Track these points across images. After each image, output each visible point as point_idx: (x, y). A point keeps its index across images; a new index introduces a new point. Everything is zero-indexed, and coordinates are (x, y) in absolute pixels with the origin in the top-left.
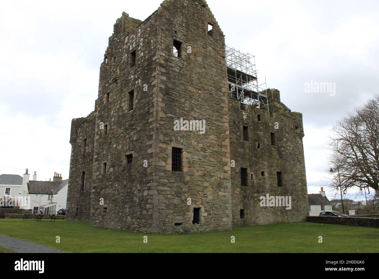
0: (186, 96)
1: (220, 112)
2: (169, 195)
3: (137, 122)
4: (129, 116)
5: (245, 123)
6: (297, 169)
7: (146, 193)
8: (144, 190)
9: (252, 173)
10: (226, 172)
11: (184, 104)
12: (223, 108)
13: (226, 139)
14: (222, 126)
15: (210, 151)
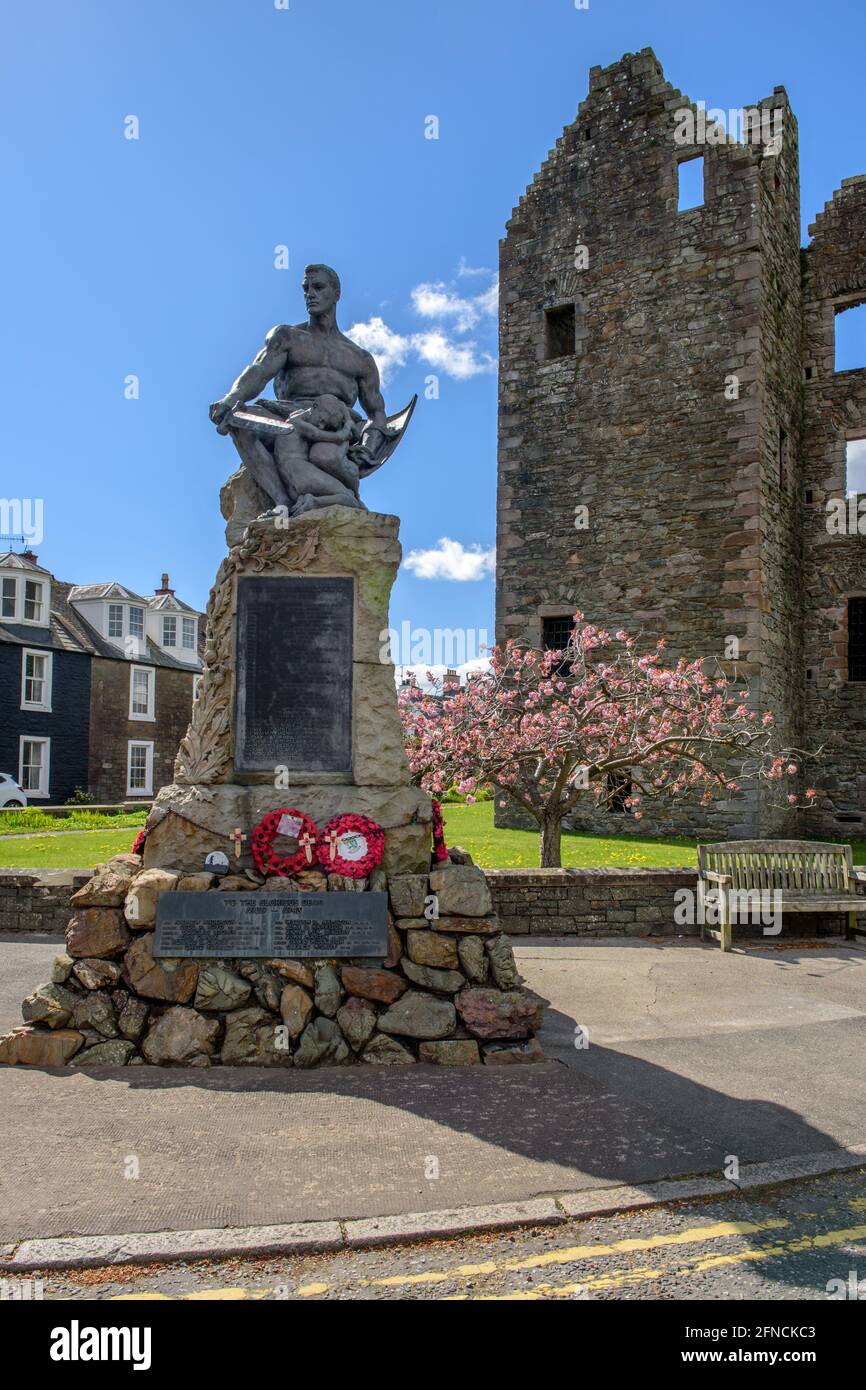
0: (586, 464)
1: (721, 461)
11: (579, 490)
12: (736, 441)
13: (743, 547)
14: (724, 509)
15: (672, 602)
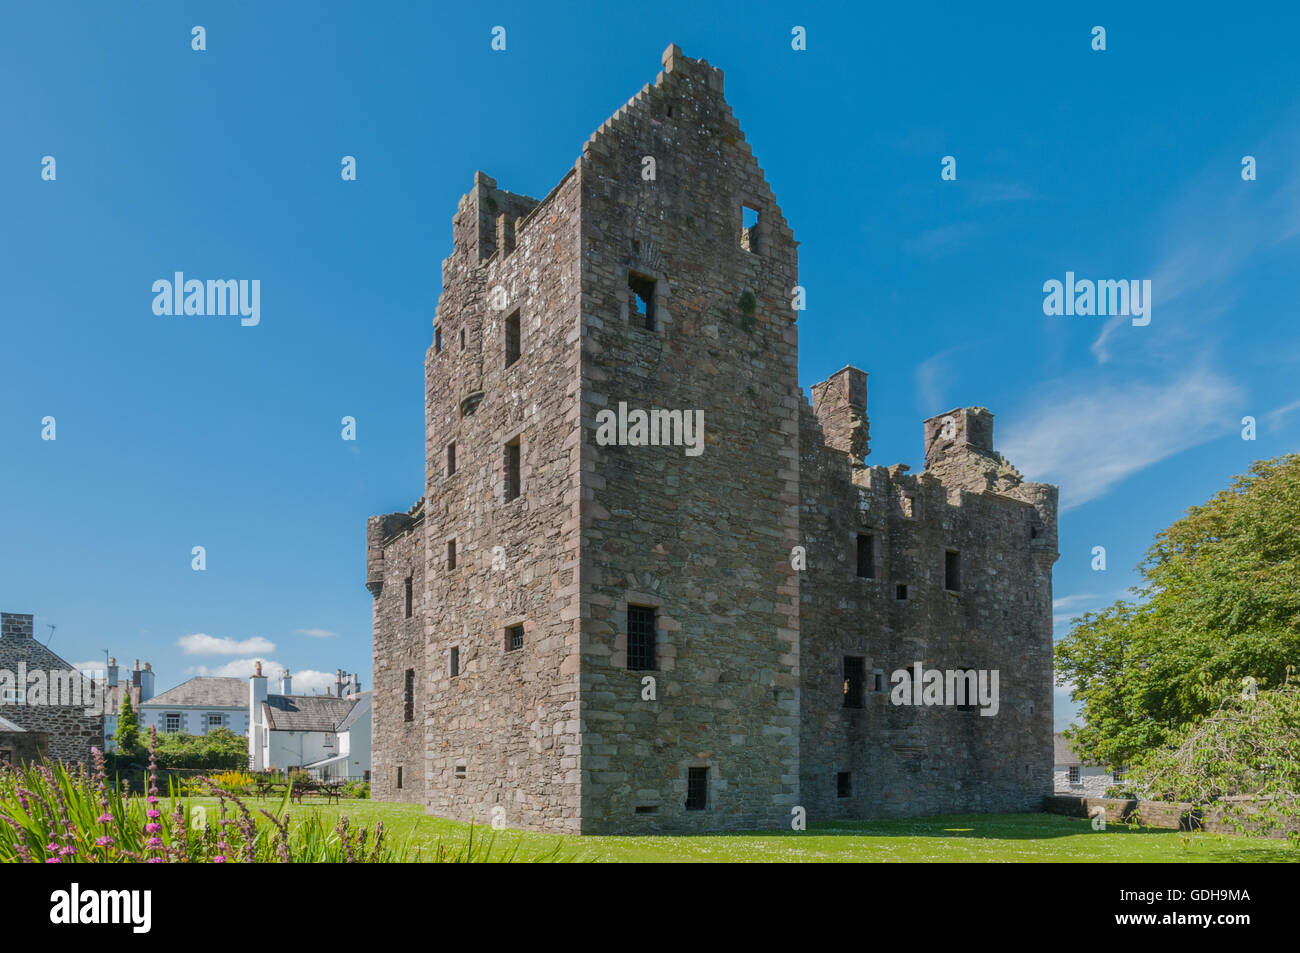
0: (669, 454)
1: (774, 495)
2: (620, 732)
3: (532, 532)
4: (511, 515)
5: (864, 523)
6: (1024, 658)
7: (558, 728)
8: (555, 721)
9: (880, 671)
10: (786, 670)
11: (663, 478)
14: (777, 539)
15: (741, 612)
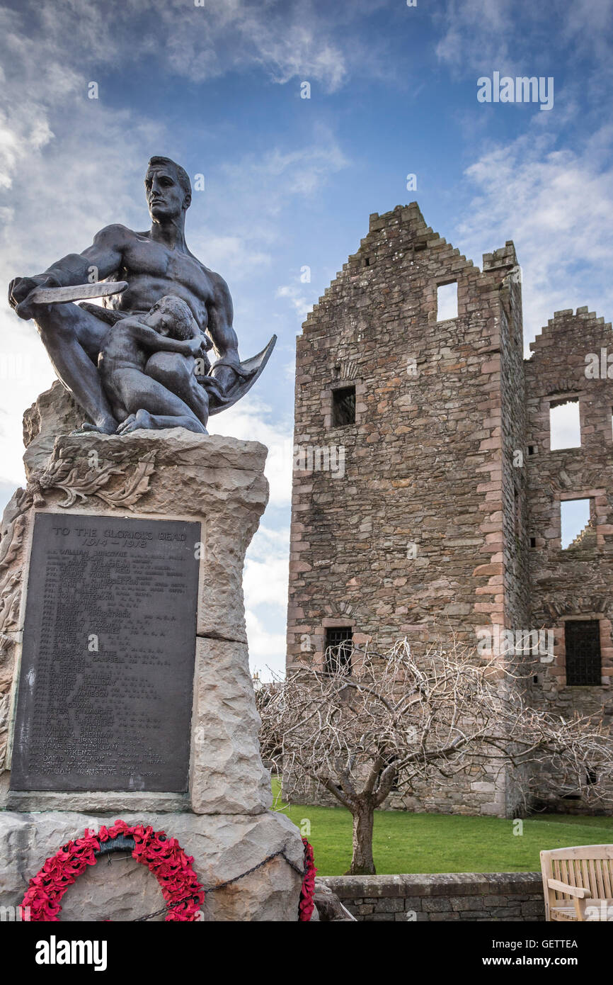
0: (363, 508)
1: (473, 509)
11: (357, 528)
12: (484, 494)
13: (490, 576)
14: (475, 546)
15: (432, 618)
